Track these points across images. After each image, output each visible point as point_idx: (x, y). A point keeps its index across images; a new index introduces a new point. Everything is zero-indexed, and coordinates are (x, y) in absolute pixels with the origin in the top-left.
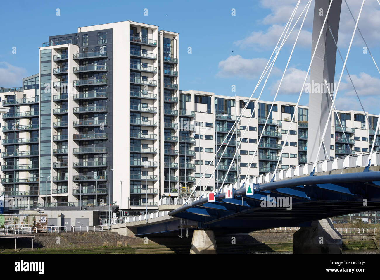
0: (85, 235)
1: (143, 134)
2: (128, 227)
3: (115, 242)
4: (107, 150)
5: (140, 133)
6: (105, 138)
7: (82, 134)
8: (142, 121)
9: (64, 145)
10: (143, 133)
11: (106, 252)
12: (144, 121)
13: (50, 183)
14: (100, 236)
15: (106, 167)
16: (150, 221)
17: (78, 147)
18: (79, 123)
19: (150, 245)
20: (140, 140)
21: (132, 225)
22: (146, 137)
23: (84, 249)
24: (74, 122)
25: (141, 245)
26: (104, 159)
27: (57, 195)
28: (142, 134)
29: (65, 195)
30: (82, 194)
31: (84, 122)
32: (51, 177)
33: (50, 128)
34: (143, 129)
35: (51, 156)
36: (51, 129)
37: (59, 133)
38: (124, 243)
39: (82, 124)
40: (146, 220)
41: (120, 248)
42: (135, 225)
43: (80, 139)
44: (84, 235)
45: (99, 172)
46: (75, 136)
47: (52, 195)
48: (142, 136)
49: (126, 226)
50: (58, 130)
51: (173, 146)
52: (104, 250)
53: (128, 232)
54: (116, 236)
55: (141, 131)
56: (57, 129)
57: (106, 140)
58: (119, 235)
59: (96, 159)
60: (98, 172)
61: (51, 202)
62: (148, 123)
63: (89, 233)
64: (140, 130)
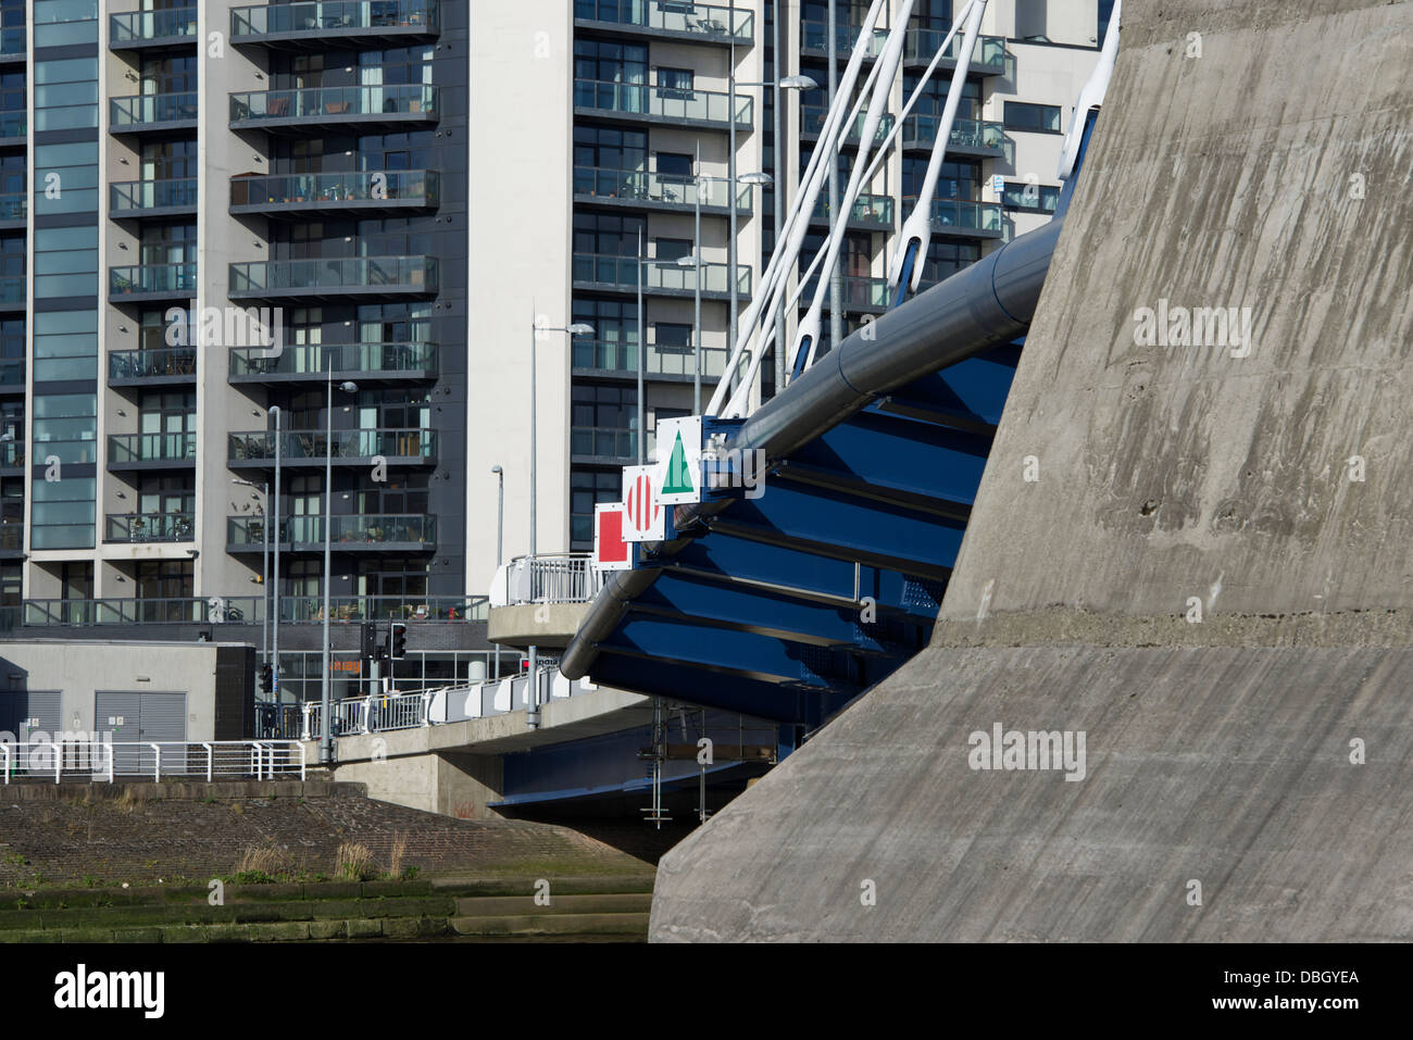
0: (135, 800)
1: (659, 180)
2: (444, 754)
3: (328, 850)
4: (431, 273)
5: (641, 168)
6: (422, 203)
7: (287, 176)
8: (653, 93)
9: (177, 245)
10: (660, 168)
11: (249, 913)
12: (668, 92)
13: (94, 475)
14: (235, 806)
15: (428, 383)
16: (553, 719)
17: (264, 252)
18: (270, 102)
19: (572, 873)
20: (642, 214)
21: (461, 739)
22: (679, 194)
23: (95, 895)
24: (238, 98)
25: (508, 867)
26: (421, 333)
27: (135, 550)
28: (652, 179)
29: (175, 550)
30: (287, 547)
31: (299, 95)
32: (96, 440)
33: (91, 135)
34: (660, 142)
35: (95, 307)
36: (96, 139)
37: (150, 170)
38: (382, 855)
39: (287, 109)
40: (532, 709)
41: (350, 885)
42: (475, 741)
43: (271, 206)
44: (123, 804)
45: (387, 412)
46: (242, 189)
47: (101, 553)
48: (655, 189)
49: (426, 749)
50: (146, 148)
51: (862, 258)
52: (239, 901)
53: (440, 784)
54: (351, 807)
55: (646, 156)
56: (140, 141)
57: (429, 211)
58: (374, 803)
59: (373, 332)
60: (383, 413)
61: (98, 594)
62: (695, 111)
63: (161, 790)
64: (642, 152)
